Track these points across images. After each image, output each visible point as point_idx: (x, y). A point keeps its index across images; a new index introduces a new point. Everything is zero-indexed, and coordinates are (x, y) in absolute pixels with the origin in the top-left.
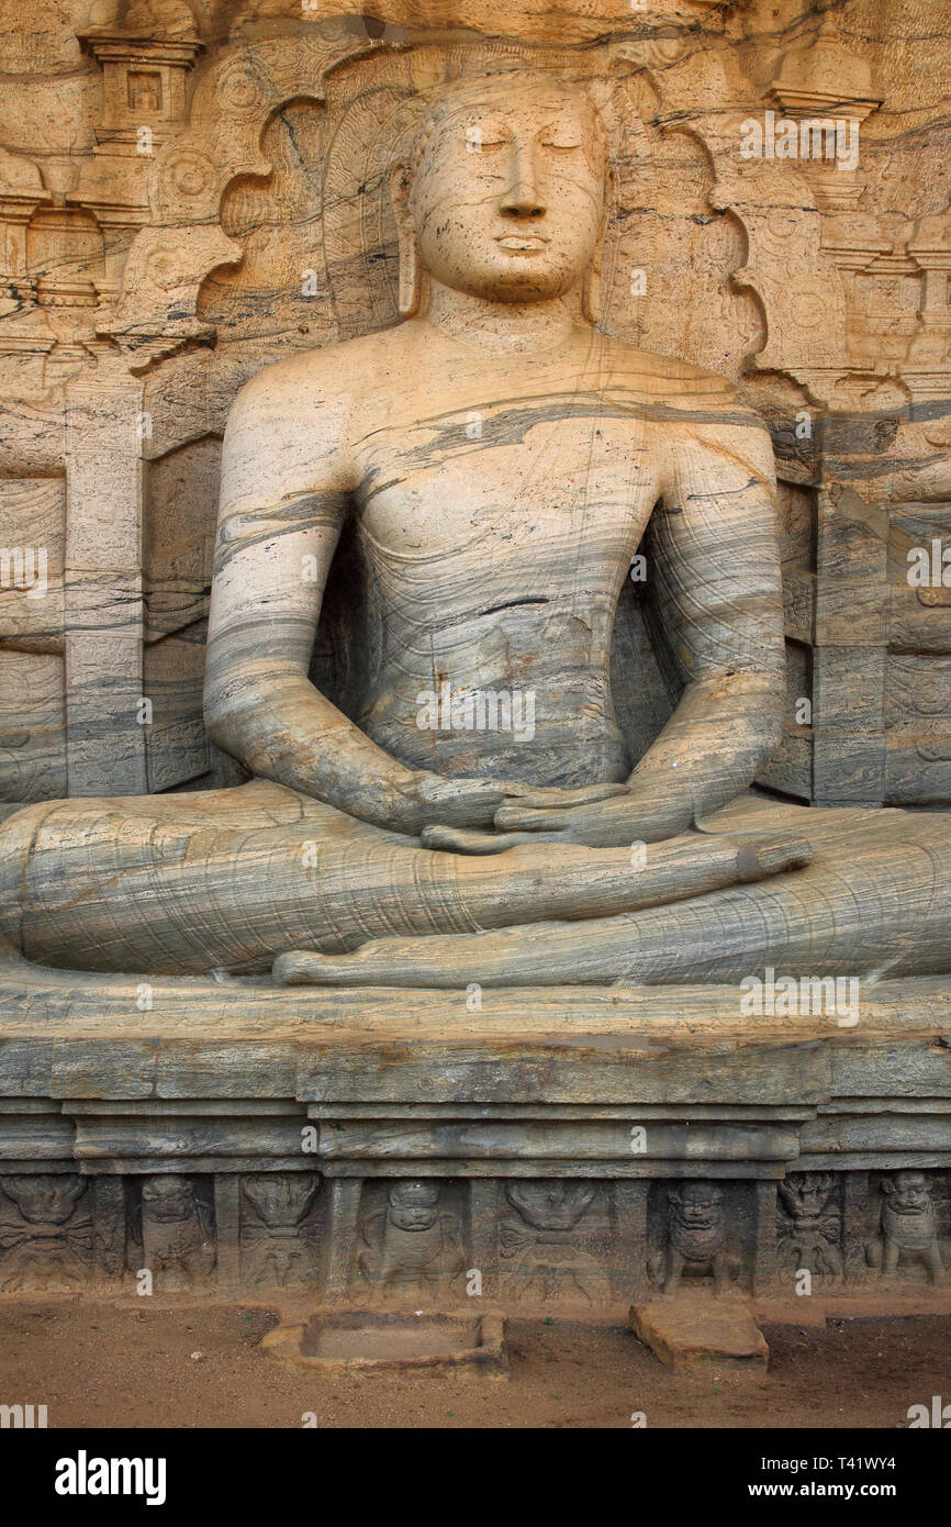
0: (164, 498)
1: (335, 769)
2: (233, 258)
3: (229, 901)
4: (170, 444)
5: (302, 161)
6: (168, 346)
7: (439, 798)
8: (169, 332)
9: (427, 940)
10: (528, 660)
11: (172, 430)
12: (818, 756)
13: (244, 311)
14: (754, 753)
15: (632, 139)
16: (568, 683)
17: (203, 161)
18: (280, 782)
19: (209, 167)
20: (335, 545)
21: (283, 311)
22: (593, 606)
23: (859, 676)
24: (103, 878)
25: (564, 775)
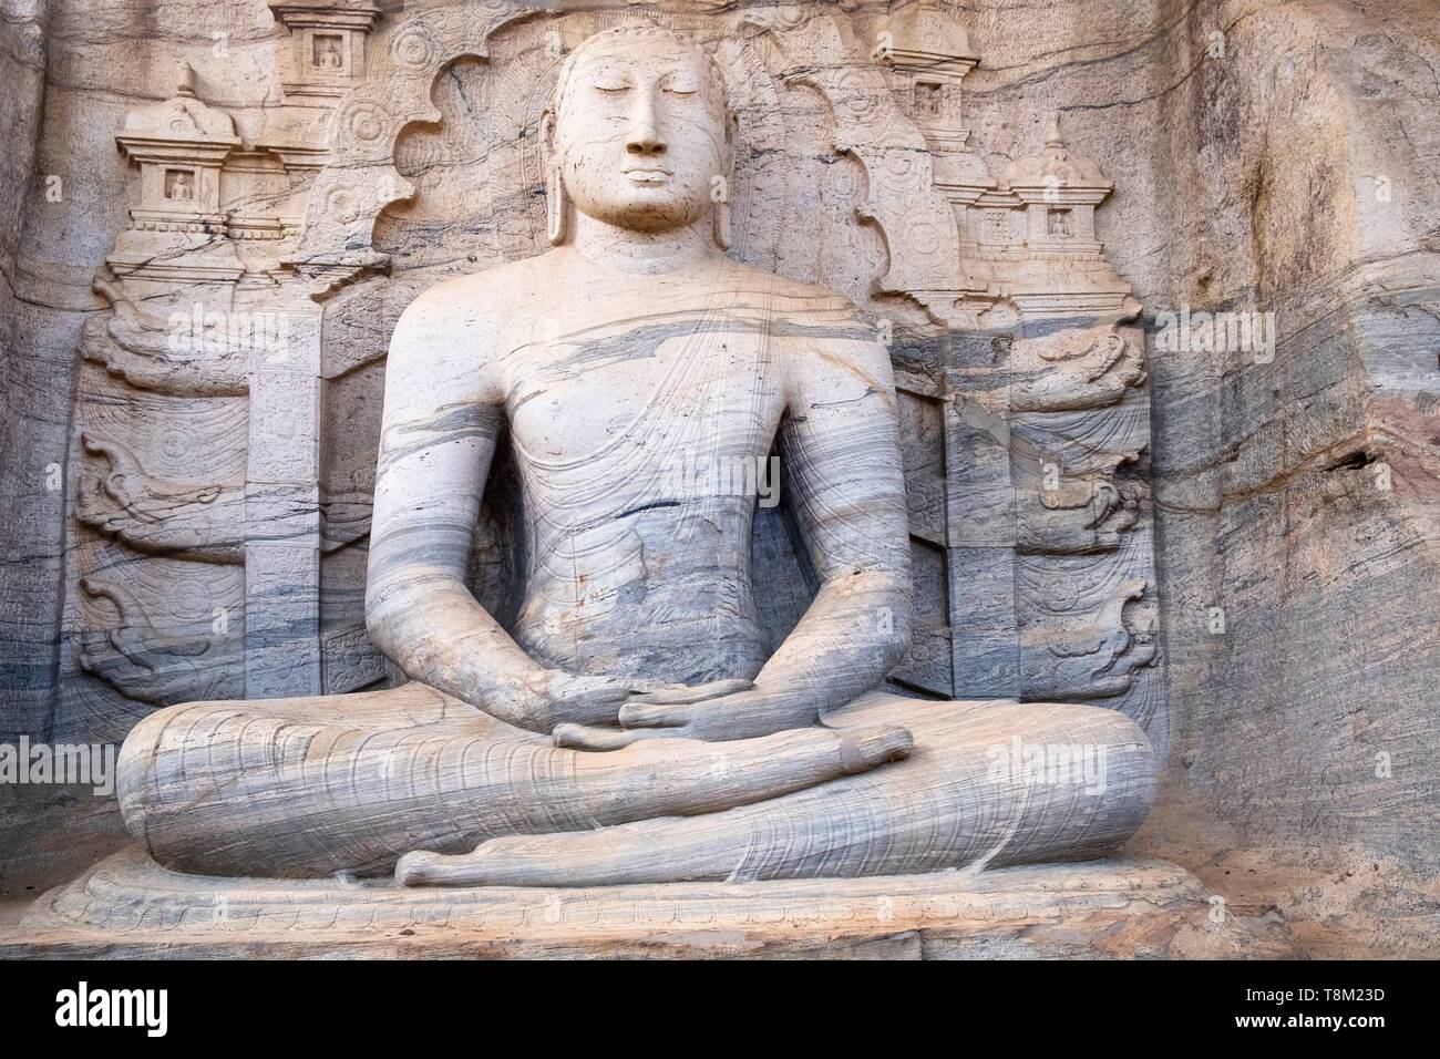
0: (344, 414)
1: (475, 669)
2: (407, 194)
3: (347, 800)
4: (348, 364)
5: (470, 111)
6: (346, 274)
7: (568, 696)
8: (347, 261)
9: (545, 838)
10: (662, 561)
11: (349, 352)
12: (956, 653)
13: (418, 242)
15: (760, 90)
16: (701, 583)
17: (379, 110)
19: (384, 116)
20: (491, 454)
21: (455, 243)
22: (723, 508)
23: (991, 576)
24: (224, 779)
25: (699, 673)
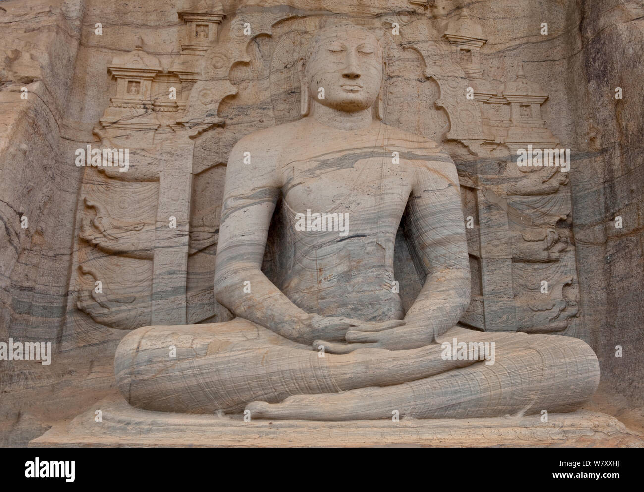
0: (200, 190)
1: (274, 313)
2: (233, 93)
3: (226, 376)
4: (204, 167)
5: (262, 56)
6: (205, 127)
7: (321, 327)
8: (206, 121)
9: (316, 396)
10: (358, 263)
11: (205, 162)
12: (486, 309)
13: (237, 113)
14: (459, 306)
15: (392, 50)
16: (376, 273)
17: (223, 57)
18: (248, 319)
19: (225, 59)
20: (273, 211)
21: (254, 114)
22: (386, 238)
23: (501, 272)
24: (169, 364)
25: (376, 317)
